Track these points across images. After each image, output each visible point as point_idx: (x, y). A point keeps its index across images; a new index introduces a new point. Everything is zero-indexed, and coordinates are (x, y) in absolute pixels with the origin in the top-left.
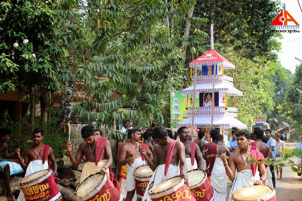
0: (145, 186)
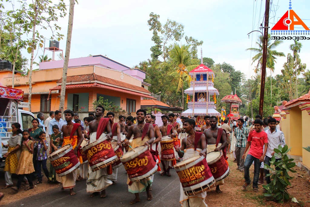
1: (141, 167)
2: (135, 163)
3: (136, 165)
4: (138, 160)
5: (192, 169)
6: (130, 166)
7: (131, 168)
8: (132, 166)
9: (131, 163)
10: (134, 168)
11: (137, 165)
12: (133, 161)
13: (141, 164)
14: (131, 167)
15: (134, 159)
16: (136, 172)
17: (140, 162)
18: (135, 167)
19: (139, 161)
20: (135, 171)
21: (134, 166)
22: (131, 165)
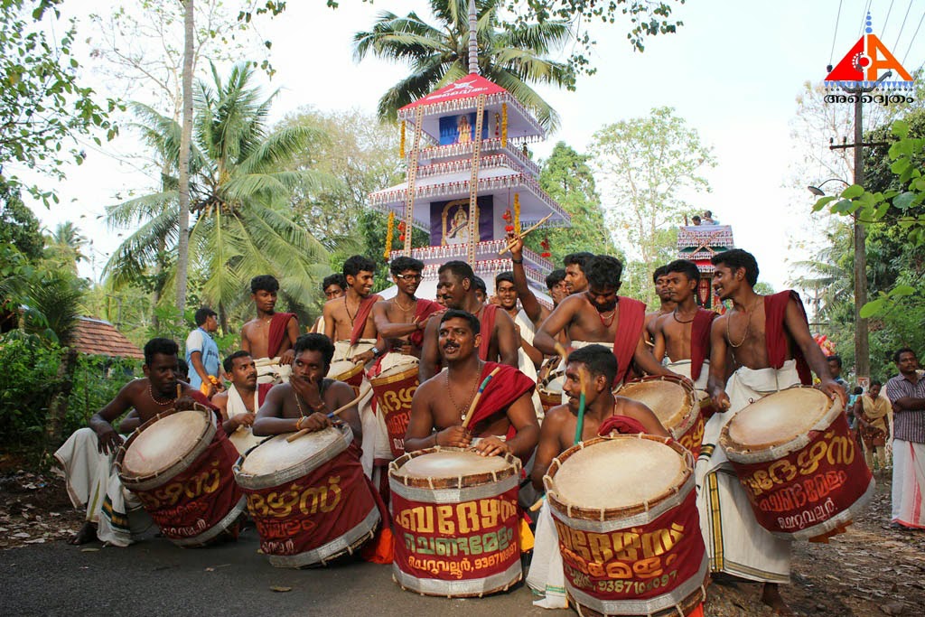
0: (417, 526)
1: (312, 516)
2: (288, 500)
3: (289, 509)
4: (300, 493)
5: (628, 538)
6: (266, 510)
7: (269, 517)
8: (274, 510)
9: (270, 499)
10: (281, 521)
11: (296, 510)
12: (279, 494)
13: (309, 507)
14: (271, 512)
15: (286, 486)
16: (290, 533)
17: (310, 499)
18: (288, 517)
19: (307, 493)
20: (286, 530)
21: (281, 510)
22: (270, 508)
